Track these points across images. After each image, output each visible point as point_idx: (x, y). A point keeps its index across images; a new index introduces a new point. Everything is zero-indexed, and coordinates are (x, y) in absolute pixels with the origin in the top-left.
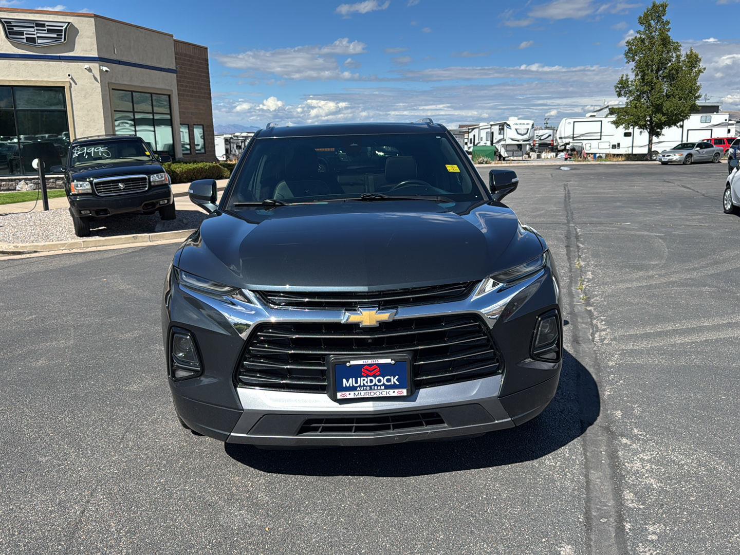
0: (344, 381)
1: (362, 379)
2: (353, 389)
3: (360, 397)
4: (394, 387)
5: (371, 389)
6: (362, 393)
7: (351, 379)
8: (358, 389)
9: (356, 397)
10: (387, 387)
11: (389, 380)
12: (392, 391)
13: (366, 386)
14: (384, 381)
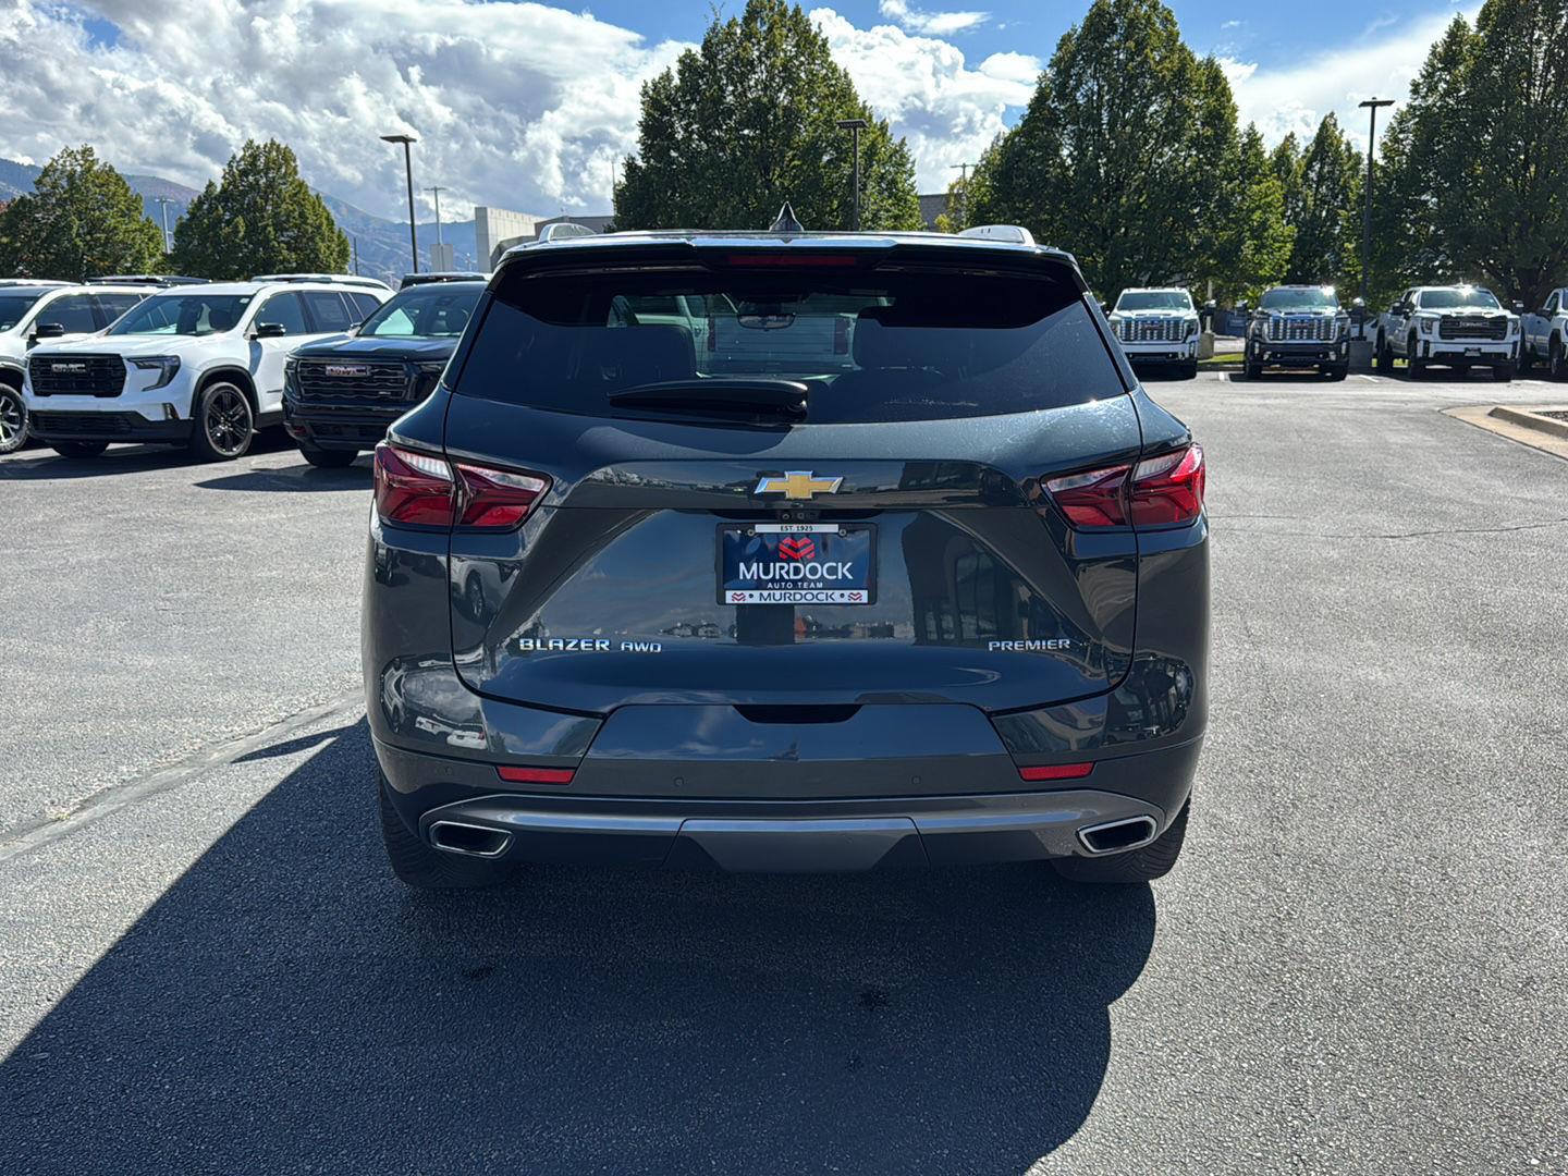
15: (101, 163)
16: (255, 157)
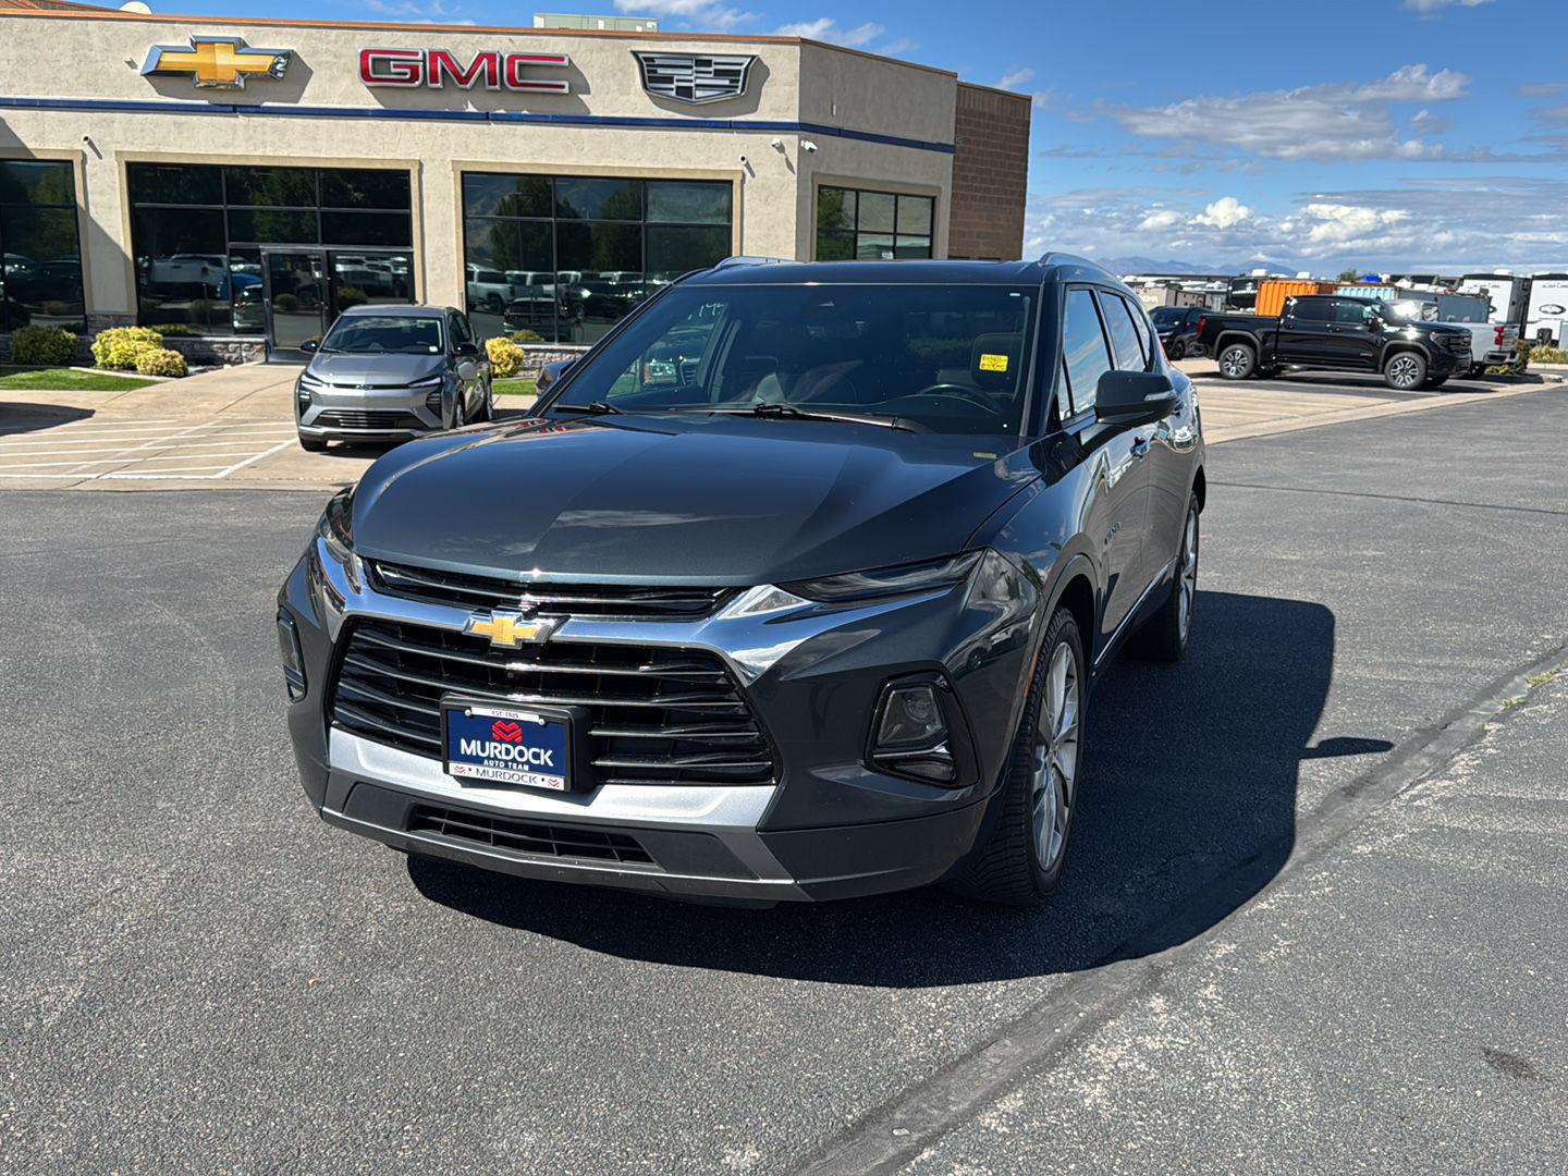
0: (463, 742)
1: (493, 744)
2: (477, 760)
3: (487, 778)
4: (543, 769)
5: (506, 766)
6: (491, 770)
7: (474, 742)
8: (486, 762)
9: (479, 776)
10: (533, 768)
11: (536, 756)
12: (539, 777)
13: (500, 760)
14: (528, 755)
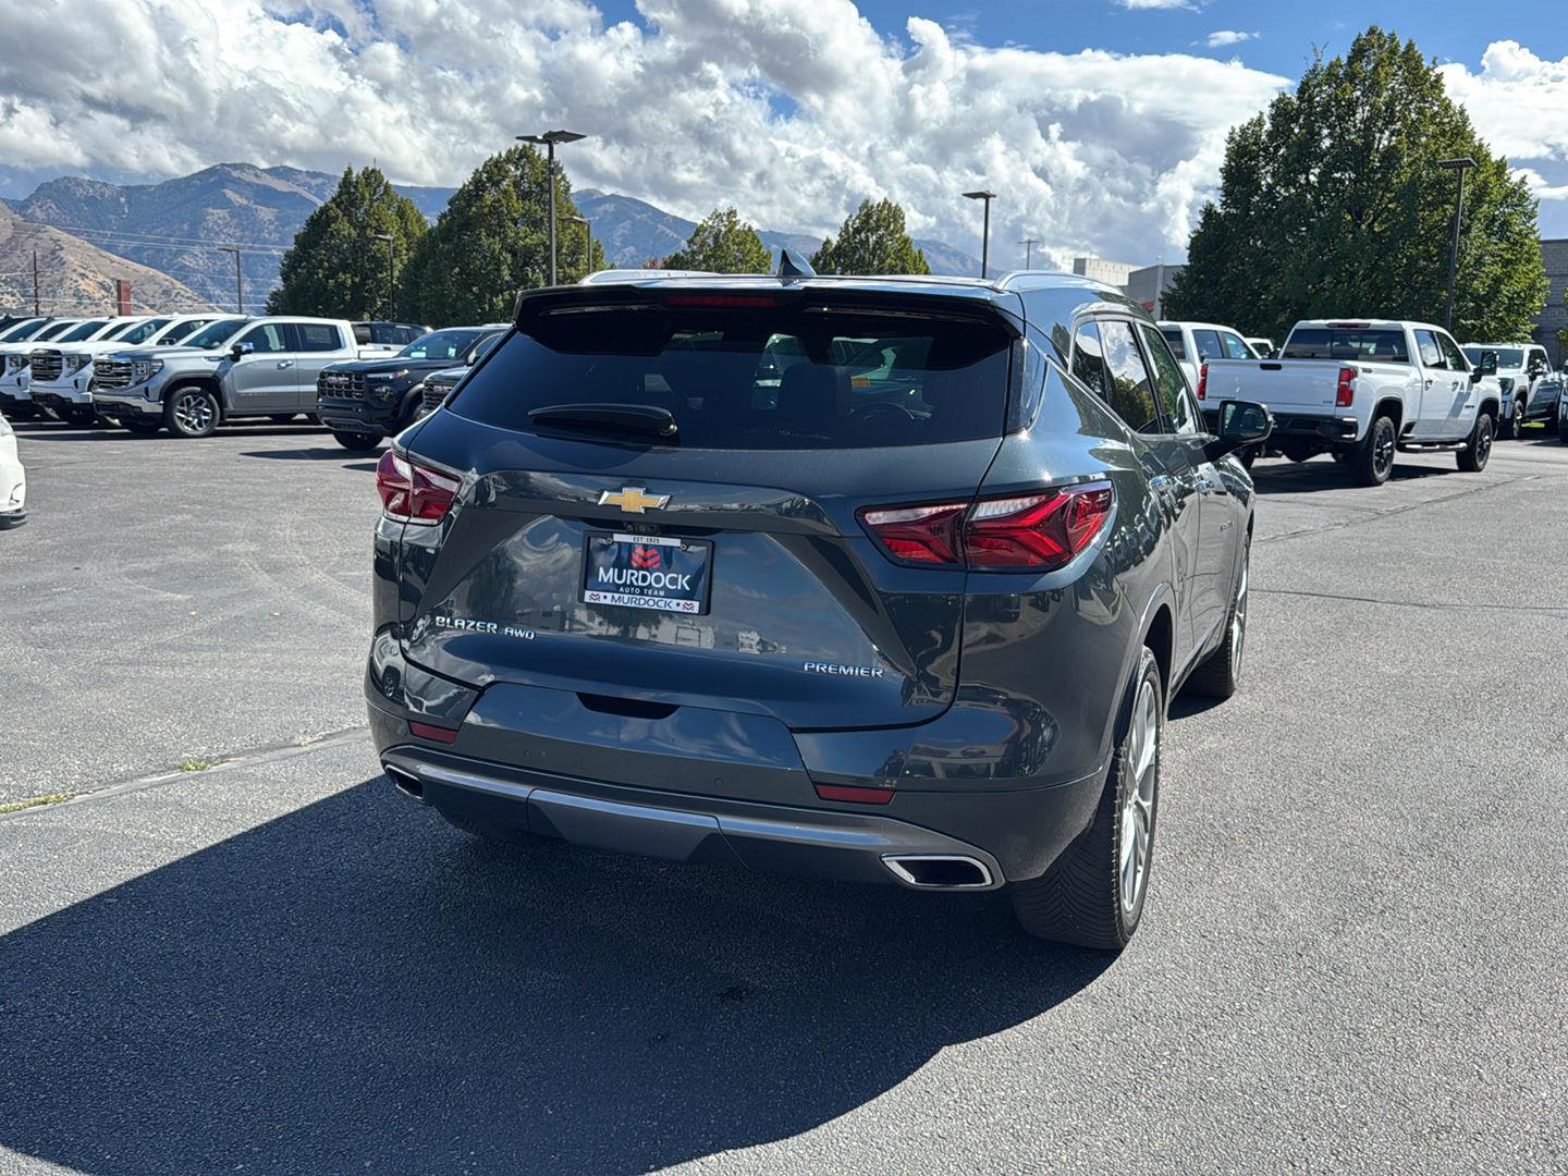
15: (742, 223)
16: (869, 216)
